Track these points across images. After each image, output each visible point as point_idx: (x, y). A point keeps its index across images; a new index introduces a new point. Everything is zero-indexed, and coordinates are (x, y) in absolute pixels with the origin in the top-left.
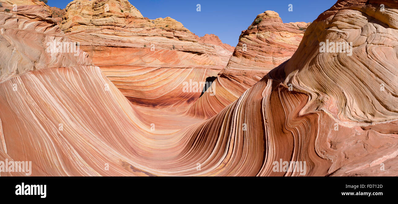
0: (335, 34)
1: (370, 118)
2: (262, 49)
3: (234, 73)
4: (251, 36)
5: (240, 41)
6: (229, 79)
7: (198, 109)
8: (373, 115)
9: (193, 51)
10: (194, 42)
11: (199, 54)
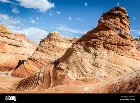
0: (74, 53)
1: (79, 77)
2: (50, 49)
3: (36, 58)
4: (46, 42)
5: (40, 44)
6: (33, 61)
7: (16, 74)
8: (79, 76)
9: (15, 45)
10: (15, 40)
11: (17, 46)
